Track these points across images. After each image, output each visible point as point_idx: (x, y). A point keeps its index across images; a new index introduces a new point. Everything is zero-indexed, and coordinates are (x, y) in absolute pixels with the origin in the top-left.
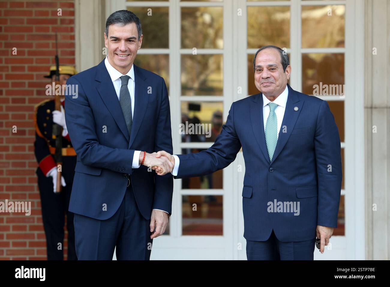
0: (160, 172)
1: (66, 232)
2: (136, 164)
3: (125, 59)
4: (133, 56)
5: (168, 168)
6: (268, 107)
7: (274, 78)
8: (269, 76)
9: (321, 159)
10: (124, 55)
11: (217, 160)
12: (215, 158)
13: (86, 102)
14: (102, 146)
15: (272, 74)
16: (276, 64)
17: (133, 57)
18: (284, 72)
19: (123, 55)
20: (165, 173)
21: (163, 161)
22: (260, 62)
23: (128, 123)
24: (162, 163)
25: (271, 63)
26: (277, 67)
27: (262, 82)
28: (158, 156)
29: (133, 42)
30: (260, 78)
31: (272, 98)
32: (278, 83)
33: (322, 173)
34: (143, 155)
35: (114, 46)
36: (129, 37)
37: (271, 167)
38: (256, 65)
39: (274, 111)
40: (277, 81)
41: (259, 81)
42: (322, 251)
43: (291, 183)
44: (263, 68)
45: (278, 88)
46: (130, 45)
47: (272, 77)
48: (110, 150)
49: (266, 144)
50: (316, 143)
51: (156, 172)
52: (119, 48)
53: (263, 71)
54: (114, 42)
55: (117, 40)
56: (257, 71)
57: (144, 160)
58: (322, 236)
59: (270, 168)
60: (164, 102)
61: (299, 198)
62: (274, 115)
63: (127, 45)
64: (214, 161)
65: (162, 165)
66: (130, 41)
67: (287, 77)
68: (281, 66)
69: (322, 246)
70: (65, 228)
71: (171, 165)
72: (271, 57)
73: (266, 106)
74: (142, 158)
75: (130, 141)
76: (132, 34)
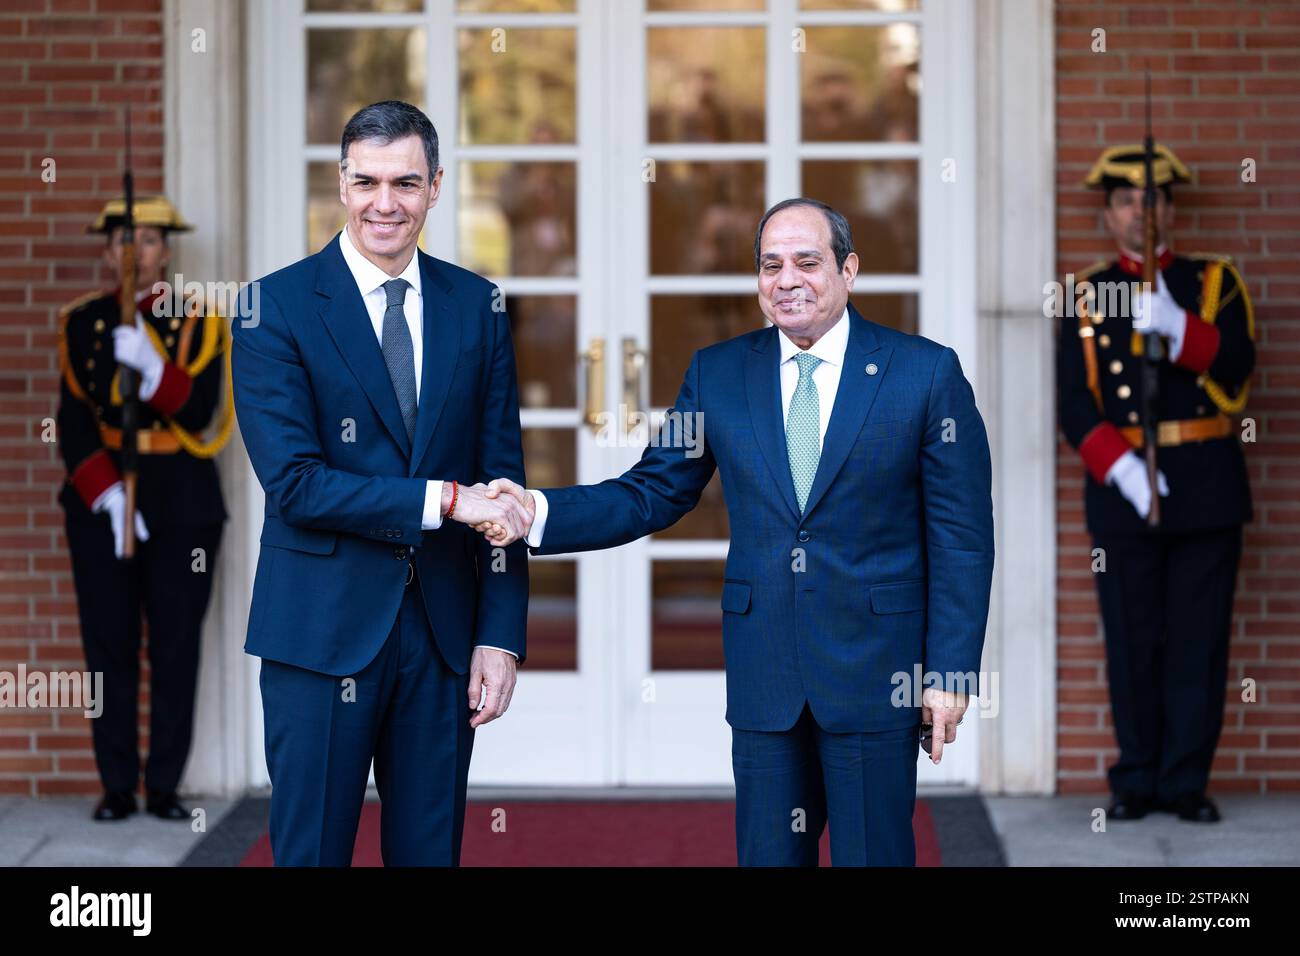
0: (498, 537)
1: (145, 665)
2: (431, 518)
3: (392, 232)
4: (414, 224)
5: (519, 525)
6: (794, 364)
7: (813, 288)
8: (798, 283)
9: (938, 506)
10: (389, 223)
11: (649, 505)
12: (644, 502)
13: (292, 352)
14: (337, 473)
15: (807, 276)
16: (817, 250)
17: (413, 228)
18: (840, 272)
19: (384, 223)
20: (511, 539)
21: (505, 506)
22: (774, 244)
23: (406, 408)
24: (504, 514)
25: (804, 248)
26: (820, 259)
27: (779, 299)
28: (493, 494)
29: (414, 188)
30: (773, 288)
31: (806, 343)
32: (822, 302)
33: (940, 546)
34: (452, 491)
35: (360, 198)
36: (400, 175)
37: (802, 528)
38: (762, 254)
39: (810, 376)
40: (822, 296)
41: (770, 296)
42: (936, 759)
43: (856, 572)
44: (782, 262)
45: (823, 315)
46: (405, 197)
47: (806, 285)
48: (360, 481)
49: (789, 465)
50: (927, 464)
51: (487, 538)
52: (375, 206)
53: (783, 269)
54: (360, 187)
55: (368, 181)
56: (766, 268)
57: (453, 504)
58: (937, 717)
59: (799, 532)
60: (501, 351)
61: (876, 614)
62: (811, 386)
63: (395, 195)
64: (641, 508)
65: (503, 517)
66: (405, 185)
67: (846, 286)
68: (830, 256)
69: (936, 744)
70: (143, 653)
71: (527, 518)
72: (804, 232)
73: (788, 361)
74: (448, 501)
75: (413, 457)
76: (411, 167)
